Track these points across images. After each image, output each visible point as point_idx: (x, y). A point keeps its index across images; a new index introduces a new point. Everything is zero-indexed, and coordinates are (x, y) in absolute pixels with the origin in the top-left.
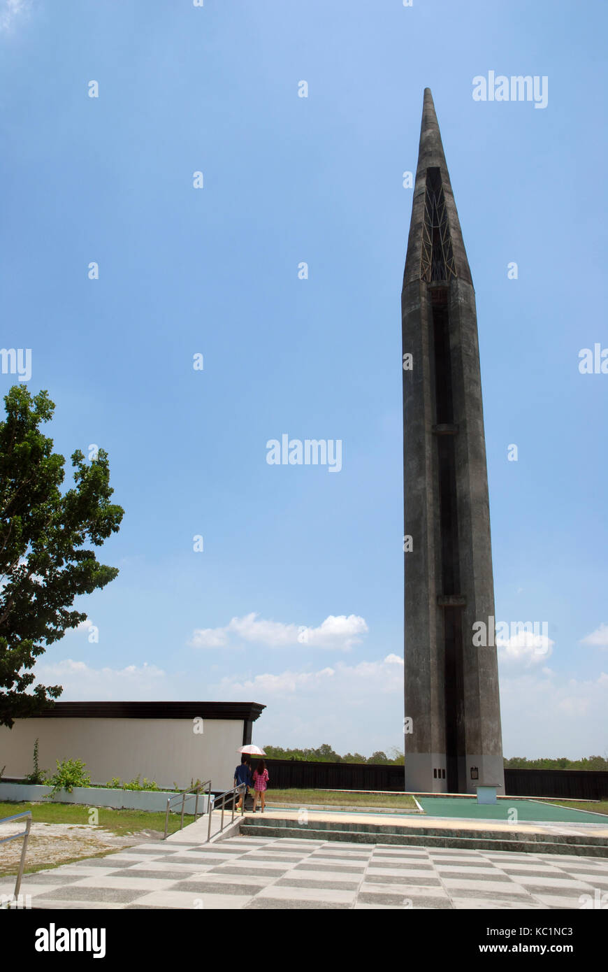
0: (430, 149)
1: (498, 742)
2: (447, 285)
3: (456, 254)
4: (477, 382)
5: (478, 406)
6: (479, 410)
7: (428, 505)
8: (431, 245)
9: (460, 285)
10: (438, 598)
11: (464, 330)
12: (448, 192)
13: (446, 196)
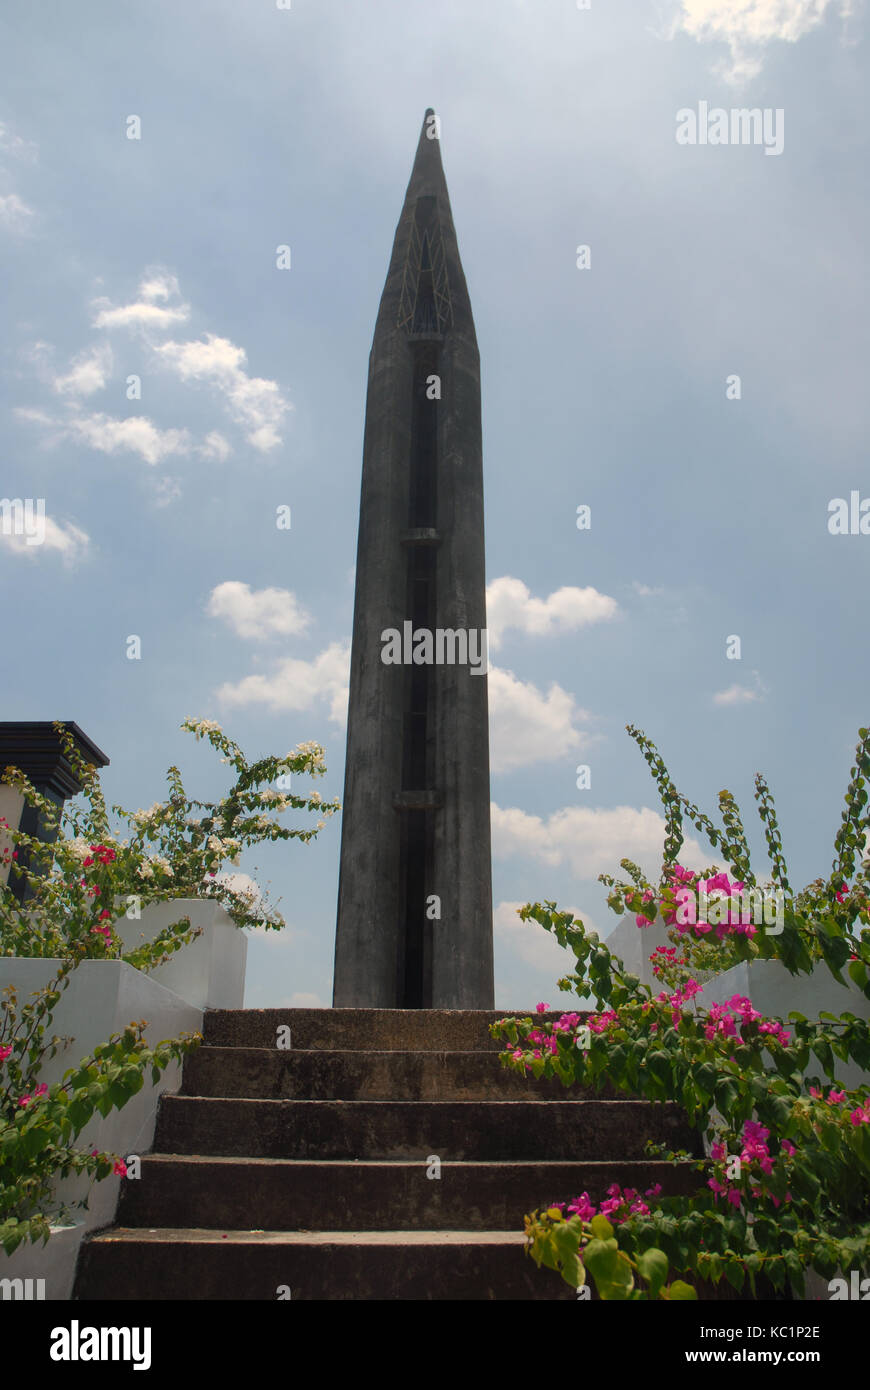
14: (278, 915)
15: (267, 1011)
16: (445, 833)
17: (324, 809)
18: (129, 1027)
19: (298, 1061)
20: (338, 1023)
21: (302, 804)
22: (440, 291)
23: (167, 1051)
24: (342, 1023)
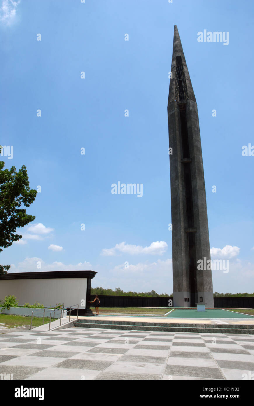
0: (177, 49)
1: (211, 286)
2: (186, 102)
3: (189, 90)
4: (199, 141)
5: (199, 150)
6: (200, 152)
7: (180, 191)
8: (179, 87)
9: (191, 102)
10: (185, 229)
11: (193, 120)
12: (185, 65)
13: (184, 67)
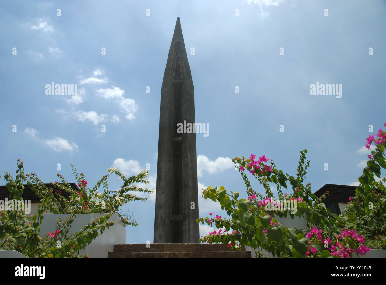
12: (183, 50)
14: (136, 222)
15: (132, 244)
16: (185, 228)
17: (149, 192)
18: (94, 221)
19: (141, 256)
20: (153, 248)
21: (142, 190)
22: (183, 75)
23: (105, 225)
24: (154, 248)
